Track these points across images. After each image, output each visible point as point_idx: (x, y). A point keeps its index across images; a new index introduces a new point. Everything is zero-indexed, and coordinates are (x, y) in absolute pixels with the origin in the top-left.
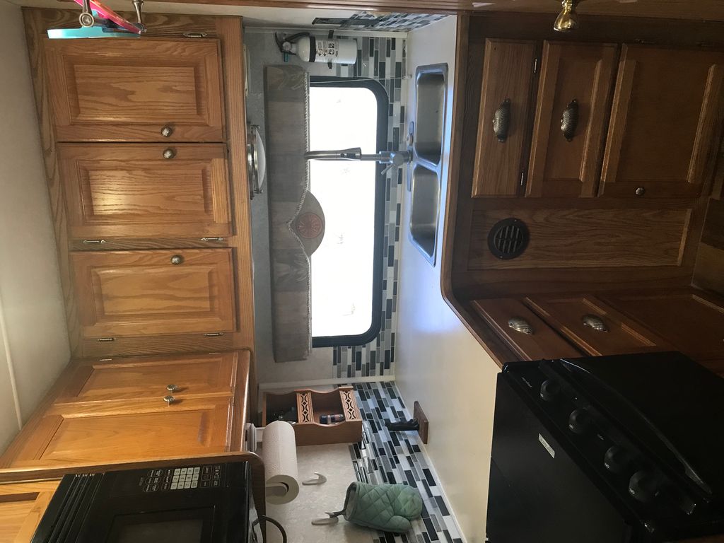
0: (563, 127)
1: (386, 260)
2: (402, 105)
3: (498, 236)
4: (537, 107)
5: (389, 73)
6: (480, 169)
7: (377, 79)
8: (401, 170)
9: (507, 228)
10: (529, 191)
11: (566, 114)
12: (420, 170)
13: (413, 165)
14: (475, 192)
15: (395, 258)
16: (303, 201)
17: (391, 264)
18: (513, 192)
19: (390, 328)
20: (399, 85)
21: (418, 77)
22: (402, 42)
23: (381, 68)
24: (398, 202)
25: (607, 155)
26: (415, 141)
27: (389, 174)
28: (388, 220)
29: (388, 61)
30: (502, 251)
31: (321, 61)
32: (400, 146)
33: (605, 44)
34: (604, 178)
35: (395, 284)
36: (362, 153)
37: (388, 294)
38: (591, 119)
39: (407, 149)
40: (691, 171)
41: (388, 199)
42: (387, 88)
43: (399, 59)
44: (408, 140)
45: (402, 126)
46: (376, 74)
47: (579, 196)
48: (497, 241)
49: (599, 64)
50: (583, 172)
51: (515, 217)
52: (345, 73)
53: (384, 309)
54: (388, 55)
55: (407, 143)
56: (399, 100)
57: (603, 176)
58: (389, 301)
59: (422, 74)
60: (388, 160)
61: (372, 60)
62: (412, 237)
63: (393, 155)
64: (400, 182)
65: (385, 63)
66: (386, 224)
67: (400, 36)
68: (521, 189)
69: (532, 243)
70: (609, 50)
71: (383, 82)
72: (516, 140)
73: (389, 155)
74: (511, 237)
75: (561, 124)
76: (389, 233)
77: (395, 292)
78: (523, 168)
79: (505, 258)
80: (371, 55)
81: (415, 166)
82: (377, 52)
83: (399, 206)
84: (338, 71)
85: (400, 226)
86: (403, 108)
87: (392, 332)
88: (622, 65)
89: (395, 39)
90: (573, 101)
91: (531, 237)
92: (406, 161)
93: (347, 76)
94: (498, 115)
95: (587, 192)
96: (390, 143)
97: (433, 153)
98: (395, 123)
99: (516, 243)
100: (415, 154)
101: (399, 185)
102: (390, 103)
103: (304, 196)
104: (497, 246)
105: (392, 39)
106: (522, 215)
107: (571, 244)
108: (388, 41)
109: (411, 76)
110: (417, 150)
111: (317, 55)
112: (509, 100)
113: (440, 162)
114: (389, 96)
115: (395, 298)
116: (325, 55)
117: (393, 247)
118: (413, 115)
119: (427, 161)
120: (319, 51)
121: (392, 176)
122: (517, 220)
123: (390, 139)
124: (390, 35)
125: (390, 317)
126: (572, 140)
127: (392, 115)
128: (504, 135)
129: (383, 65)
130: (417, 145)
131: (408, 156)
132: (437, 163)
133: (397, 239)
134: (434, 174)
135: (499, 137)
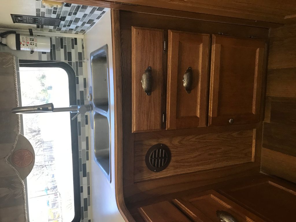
0: (185, 85)
1: (81, 173)
2: (85, 77)
3: (151, 157)
4: (168, 72)
5: (74, 59)
6: (136, 113)
7: (67, 62)
8: (86, 116)
9: (157, 151)
10: (168, 125)
11: (185, 77)
12: (98, 116)
13: (93, 113)
14: (134, 129)
15: (87, 171)
16: (16, 142)
17: (85, 175)
18: (158, 127)
19: (87, 217)
20: (81, 65)
21: (92, 59)
22: (81, 40)
23: (69, 56)
24: (87, 136)
25: (211, 100)
26: (93, 97)
27: (79, 119)
28: (81, 147)
29: (73, 52)
30: (155, 166)
31: (25, 49)
32: (85, 101)
33: (203, 34)
34: (211, 114)
35: (89, 188)
36: (55, 107)
37: (84, 195)
38: (200, 79)
39: (89, 103)
40: (254, 107)
41: (80, 135)
42: (73, 67)
43: (80, 50)
44: (88, 98)
45: (85, 90)
46: (65, 59)
47: (198, 127)
48: (151, 160)
49: (201, 45)
50: (198, 111)
51: (161, 143)
52: (45, 58)
53: (82, 205)
54: (73, 48)
55: (88, 100)
56: (82, 74)
57: (210, 113)
58: (85, 200)
59: (94, 57)
60: (77, 111)
61: (62, 50)
62: (96, 159)
63: (79, 107)
64: (87, 123)
65: (71, 52)
66: (79, 150)
67: (79, 37)
68: (163, 125)
69: (173, 159)
70: (206, 37)
71: (71, 63)
72: (157, 93)
73: (77, 107)
74: (160, 156)
75: (183, 83)
76: (82, 156)
77: (89, 193)
78: (164, 112)
79: (158, 171)
80: (62, 48)
81: (94, 113)
82: (65, 46)
83: (87, 138)
84: (40, 57)
85: (89, 151)
86: (85, 79)
87: (89, 219)
88: (214, 47)
89: (76, 38)
90: (189, 68)
91: (172, 155)
92: (88, 110)
93: (46, 60)
94: (144, 77)
95: (202, 124)
96: (79, 100)
97: (104, 105)
98: (80, 88)
99: (163, 159)
100: (94, 106)
101: (86, 126)
102: (76, 76)
103: (17, 138)
104: (152, 163)
105: (75, 38)
106: (165, 141)
107: (195, 157)
108: (72, 40)
109: (88, 60)
110: (94, 103)
111: (21, 45)
112: (150, 67)
113: (109, 110)
114: (75, 72)
115: (89, 197)
116: (27, 45)
117: (85, 164)
118: (91, 83)
119: (101, 110)
120: (23, 43)
121: (81, 120)
122: (163, 144)
123: (78, 97)
124: (73, 36)
125: (86, 209)
126: (190, 92)
127: (78, 83)
128: (149, 91)
129: (70, 54)
130: (95, 100)
131: (89, 108)
132: (107, 111)
133: (88, 159)
134: (106, 118)
135: (146, 91)
